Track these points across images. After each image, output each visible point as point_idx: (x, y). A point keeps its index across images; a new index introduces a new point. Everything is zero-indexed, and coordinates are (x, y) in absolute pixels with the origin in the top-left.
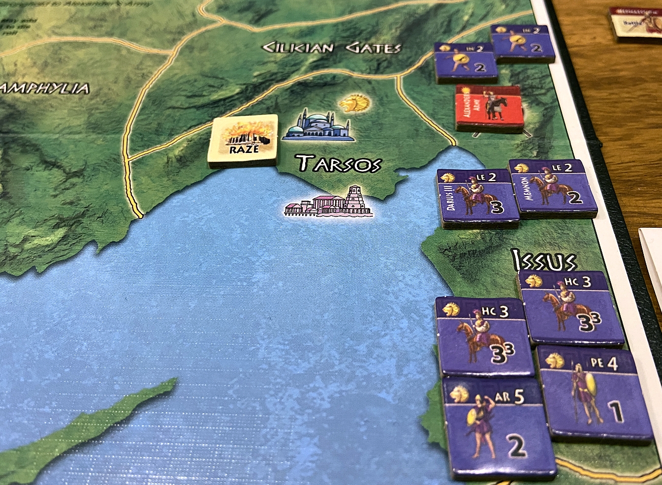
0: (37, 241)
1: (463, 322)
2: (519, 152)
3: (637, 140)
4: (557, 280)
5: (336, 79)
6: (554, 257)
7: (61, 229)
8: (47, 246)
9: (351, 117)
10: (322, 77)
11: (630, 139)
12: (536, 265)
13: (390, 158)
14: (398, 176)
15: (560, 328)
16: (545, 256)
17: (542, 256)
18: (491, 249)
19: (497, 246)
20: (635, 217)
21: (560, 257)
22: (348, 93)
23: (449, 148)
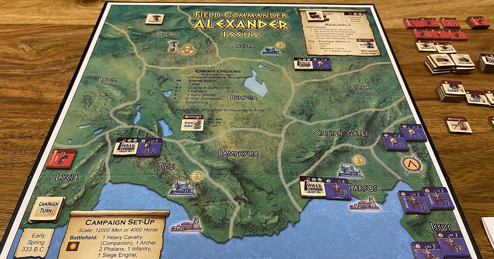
0: (270, 221)
1: (422, 251)
2: (423, 182)
3: (464, 178)
4: (448, 235)
5: (348, 149)
6: (444, 226)
7: (276, 216)
8: (275, 223)
9: (359, 166)
10: (343, 147)
11: (462, 178)
12: (438, 229)
13: (379, 185)
14: (384, 193)
15: (451, 252)
16: (441, 225)
17: (440, 225)
18: (423, 223)
19: (425, 221)
20: (468, 210)
21: (445, 225)
22: (355, 155)
23: (399, 180)
